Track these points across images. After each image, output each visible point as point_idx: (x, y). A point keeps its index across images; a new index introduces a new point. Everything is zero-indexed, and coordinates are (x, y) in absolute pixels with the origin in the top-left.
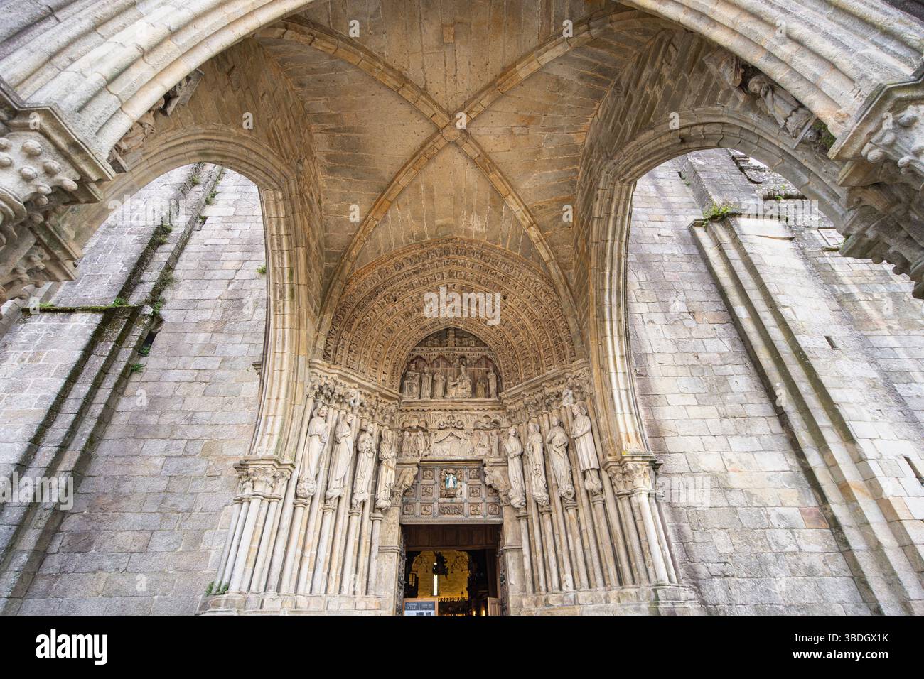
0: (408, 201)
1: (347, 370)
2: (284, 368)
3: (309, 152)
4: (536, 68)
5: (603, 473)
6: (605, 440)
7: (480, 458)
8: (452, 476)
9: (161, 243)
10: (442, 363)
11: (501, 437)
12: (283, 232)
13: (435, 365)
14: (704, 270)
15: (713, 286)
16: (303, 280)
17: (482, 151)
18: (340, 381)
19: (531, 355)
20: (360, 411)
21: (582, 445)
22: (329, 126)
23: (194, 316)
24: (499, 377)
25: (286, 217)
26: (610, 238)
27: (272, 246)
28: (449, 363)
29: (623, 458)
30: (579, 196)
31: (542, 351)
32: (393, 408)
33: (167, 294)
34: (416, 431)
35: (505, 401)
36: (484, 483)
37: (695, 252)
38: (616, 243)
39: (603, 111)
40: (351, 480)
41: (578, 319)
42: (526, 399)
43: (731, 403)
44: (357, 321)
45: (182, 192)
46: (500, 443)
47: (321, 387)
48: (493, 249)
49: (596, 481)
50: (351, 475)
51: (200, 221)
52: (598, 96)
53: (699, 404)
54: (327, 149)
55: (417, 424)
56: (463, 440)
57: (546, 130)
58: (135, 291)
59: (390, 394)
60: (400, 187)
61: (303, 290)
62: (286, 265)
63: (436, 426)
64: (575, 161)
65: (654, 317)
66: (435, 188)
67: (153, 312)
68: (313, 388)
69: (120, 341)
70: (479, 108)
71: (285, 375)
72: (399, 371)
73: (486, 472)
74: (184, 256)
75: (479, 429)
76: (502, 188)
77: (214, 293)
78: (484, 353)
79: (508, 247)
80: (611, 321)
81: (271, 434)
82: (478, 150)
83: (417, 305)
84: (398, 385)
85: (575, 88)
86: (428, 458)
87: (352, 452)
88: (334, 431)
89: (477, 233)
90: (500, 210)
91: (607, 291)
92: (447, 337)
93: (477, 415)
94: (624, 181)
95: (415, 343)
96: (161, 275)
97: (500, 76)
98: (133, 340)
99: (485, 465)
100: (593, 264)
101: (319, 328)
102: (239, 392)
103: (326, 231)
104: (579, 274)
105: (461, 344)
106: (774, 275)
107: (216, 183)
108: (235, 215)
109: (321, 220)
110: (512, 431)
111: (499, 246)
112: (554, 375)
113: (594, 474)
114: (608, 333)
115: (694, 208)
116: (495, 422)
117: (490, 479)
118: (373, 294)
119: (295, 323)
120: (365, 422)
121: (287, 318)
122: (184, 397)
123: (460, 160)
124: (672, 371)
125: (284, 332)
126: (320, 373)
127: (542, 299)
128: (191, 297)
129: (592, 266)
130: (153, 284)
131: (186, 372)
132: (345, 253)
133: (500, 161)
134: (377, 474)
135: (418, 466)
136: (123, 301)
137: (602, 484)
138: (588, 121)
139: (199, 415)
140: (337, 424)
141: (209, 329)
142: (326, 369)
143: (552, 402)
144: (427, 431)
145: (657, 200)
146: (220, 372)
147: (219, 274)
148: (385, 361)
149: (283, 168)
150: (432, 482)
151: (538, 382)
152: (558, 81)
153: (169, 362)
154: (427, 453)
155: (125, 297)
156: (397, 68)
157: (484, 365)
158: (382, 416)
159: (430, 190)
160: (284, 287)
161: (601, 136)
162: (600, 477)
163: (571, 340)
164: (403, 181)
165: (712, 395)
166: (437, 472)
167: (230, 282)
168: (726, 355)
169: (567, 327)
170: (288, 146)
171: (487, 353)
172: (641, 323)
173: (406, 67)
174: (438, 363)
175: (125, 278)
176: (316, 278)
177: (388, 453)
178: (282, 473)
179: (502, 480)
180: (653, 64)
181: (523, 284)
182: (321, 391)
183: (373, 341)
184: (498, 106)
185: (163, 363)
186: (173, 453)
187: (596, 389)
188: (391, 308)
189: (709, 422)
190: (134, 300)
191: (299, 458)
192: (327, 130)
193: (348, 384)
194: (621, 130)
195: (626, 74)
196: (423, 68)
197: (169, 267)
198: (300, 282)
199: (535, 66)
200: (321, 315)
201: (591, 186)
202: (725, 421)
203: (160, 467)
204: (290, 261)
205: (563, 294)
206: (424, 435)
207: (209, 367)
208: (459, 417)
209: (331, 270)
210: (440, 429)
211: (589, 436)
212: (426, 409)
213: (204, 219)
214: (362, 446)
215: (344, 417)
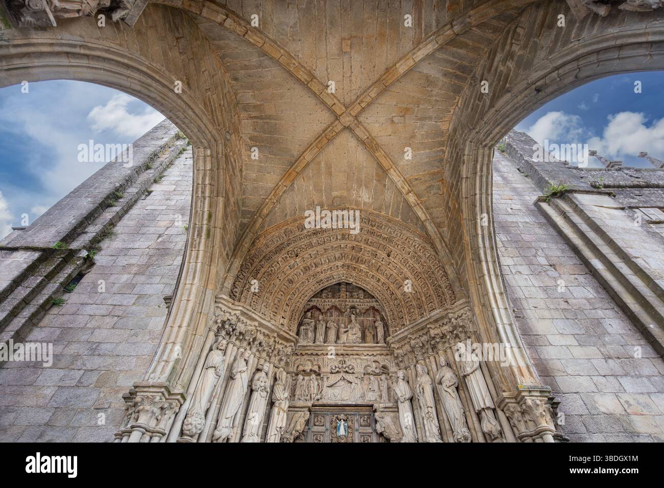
0: (311, 175)
1: (250, 308)
2: (191, 298)
3: (236, 131)
4: (412, 65)
5: (500, 413)
6: (497, 377)
7: (371, 403)
8: (343, 422)
9: (110, 206)
10: (335, 313)
11: (390, 382)
12: (207, 182)
13: (329, 314)
14: (555, 233)
15: (566, 245)
16: (219, 223)
17: (370, 134)
18: (242, 318)
19: (414, 303)
20: (258, 350)
21: (474, 382)
22: (254, 114)
23: (122, 261)
24: (386, 326)
25: (211, 170)
26: (478, 192)
27: (197, 193)
28: (341, 313)
29: (520, 392)
30: (447, 168)
31: (424, 299)
32: (289, 350)
33: (105, 244)
34: (309, 374)
35: (392, 345)
36: (375, 431)
37: (543, 220)
38: (484, 196)
39: (462, 102)
40: (242, 421)
41: (455, 267)
42: (413, 342)
43: (610, 344)
44: (263, 270)
45: (137, 172)
46: (389, 388)
47: (223, 322)
48: (378, 216)
49: (494, 422)
50: (243, 416)
51: (147, 194)
52: (457, 90)
53: (580, 345)
54: (251, 132)
55: (310, 367)
56: (353, 384)
57: (418, 120)
58: (77, 239)
59: (288, 336)
60: (306, 162)
61: (218, 233)
62: (206, 209)
63: (328, 369)
64: (442, 144)
65: (520, 268)
66: (333, 166)
67: (88, 255)
68: (216, 322)
69: (50, 277)
70: (368, 99)
71: (191, 304)
72: (297, 317)
73: (377, 418)
74: (127, 216)
75: (369, 374)
76: (385, 163)
77: (144, 244)
78: (372, 304)
79: (390, 214)
80: (487, 262)
81: (166, 361)
82: (367, 134)
83: (315, 261)
84: (295, 329)
85: (440, 83)
86: (320, 402)
87: (246, 390)
88: (231, 368)
89: (365, 204)
90: (384, 182)
91: (480, 237)
92: (339, 291)
93: (367, 359)
94: (485, 146)
95: (311, 294)
96: (103, 228)
97: (384, 74)
98: (62, 277)
99: (375, 411)
100: (465, 215)
101: (229, 270)
102: (146, 325)
103: (244, 194)
104: (453, 229)
105: (352, 297)
106: (618, 233)
107: (165, 170)
108: (174, 190)
109: (241, 184)
110: (401, 374)
111: (383, 213)
112: (438, 316)
113: (490, 413)
114: (486, 272)
115: (535, 191)
116: (384, 367)
117: (381, 426)
118: (279, 250)
119: (208, 260)
120: (262, 361)
121: (201, 253)
122: (94, 329)
123: (353, 143)
124: (546, 314)
125: (196, 266)
126: (224, 308)
127: (421, 254)
128: (124, 246)
129: (464, 217)
130: (94, 234)
131: (102, 307)
132: (258, 211)
133: (383, 144)
134: (268, 418)
135: (310, 411)
136: (64, 245)
137: (501, 426)
138: (450, 112)
139: (103, 346)
140: (235, 360)
141: (133, 272)
142: (230, 305)
143: (438, 343)
144: (319, 375)
145: (505, 186)
146: (134, 307)
147: (152, 230)
148: (285, 307)
149: (214, 132)
150: (323, 429)
151: (424, 324)
152: (427, 78)
153: (90, 297)
154: (319, 397)
155: (66, 243)
156: (308, 68)
157: (372, 315)
158: (278, 358)
159: (329, 167)
160: (202, 227)
161: (462, 119)
162: (496, 417)
163: (450, 287)
164: (308, 157)
165: (590, 336)
166: (328, 418)
167: (160, 236)
168: (593, 301)
169: (446, 274)
170: (219, 117)
171: (374, 304)
172: (509, 273)
173: (314, 68)
174: (331, 313)
175: (71, 227)
176: (231, 227)
177: (282, 394)
178: (171, 404)
179: (393, 427)
180: (503, 49)
181: (403, 243)
182: (223, 326)
183: (275, 289)
184: (382, 100)
185: (84, 298)
186: (67, 383)
187: (481, 326)
188: (292, 262)
189: (595, 362)
190: (74, 245)
191: (191, 390)
192: (252, 117)
193: (249, 322)
194: (480, 107)
195: (479, 68)
196: (327, 70)
197: (112, 223)
198: (216, 225)
199: (411, 63)
200: (232, 260)
201: (457, 156)
202: (610, 361)
203: (49, 398)
204: (210, 206)
205: (439, 247)
206: (317, 380)
207: (125, 303)
208: (350, 361)
209: (245, 224)
210: (332, 373)
211: (478, 373)
212: (320, 353)
213: (150, 193)
214: (258, 384)
215: (242, 354)
